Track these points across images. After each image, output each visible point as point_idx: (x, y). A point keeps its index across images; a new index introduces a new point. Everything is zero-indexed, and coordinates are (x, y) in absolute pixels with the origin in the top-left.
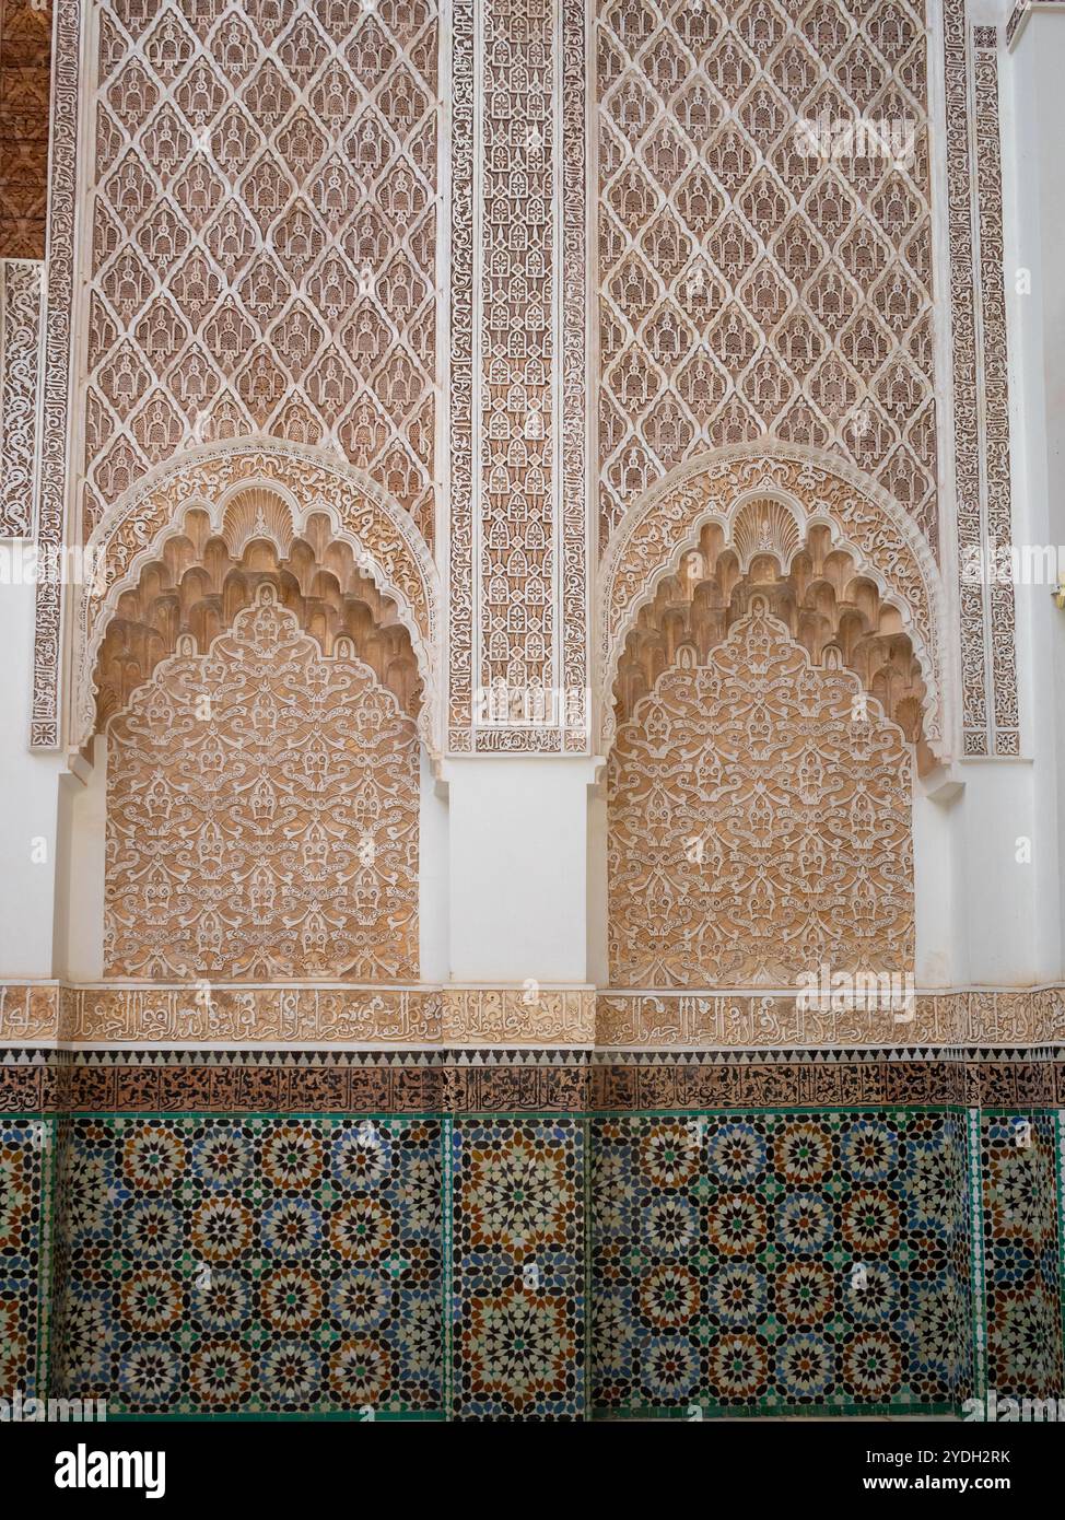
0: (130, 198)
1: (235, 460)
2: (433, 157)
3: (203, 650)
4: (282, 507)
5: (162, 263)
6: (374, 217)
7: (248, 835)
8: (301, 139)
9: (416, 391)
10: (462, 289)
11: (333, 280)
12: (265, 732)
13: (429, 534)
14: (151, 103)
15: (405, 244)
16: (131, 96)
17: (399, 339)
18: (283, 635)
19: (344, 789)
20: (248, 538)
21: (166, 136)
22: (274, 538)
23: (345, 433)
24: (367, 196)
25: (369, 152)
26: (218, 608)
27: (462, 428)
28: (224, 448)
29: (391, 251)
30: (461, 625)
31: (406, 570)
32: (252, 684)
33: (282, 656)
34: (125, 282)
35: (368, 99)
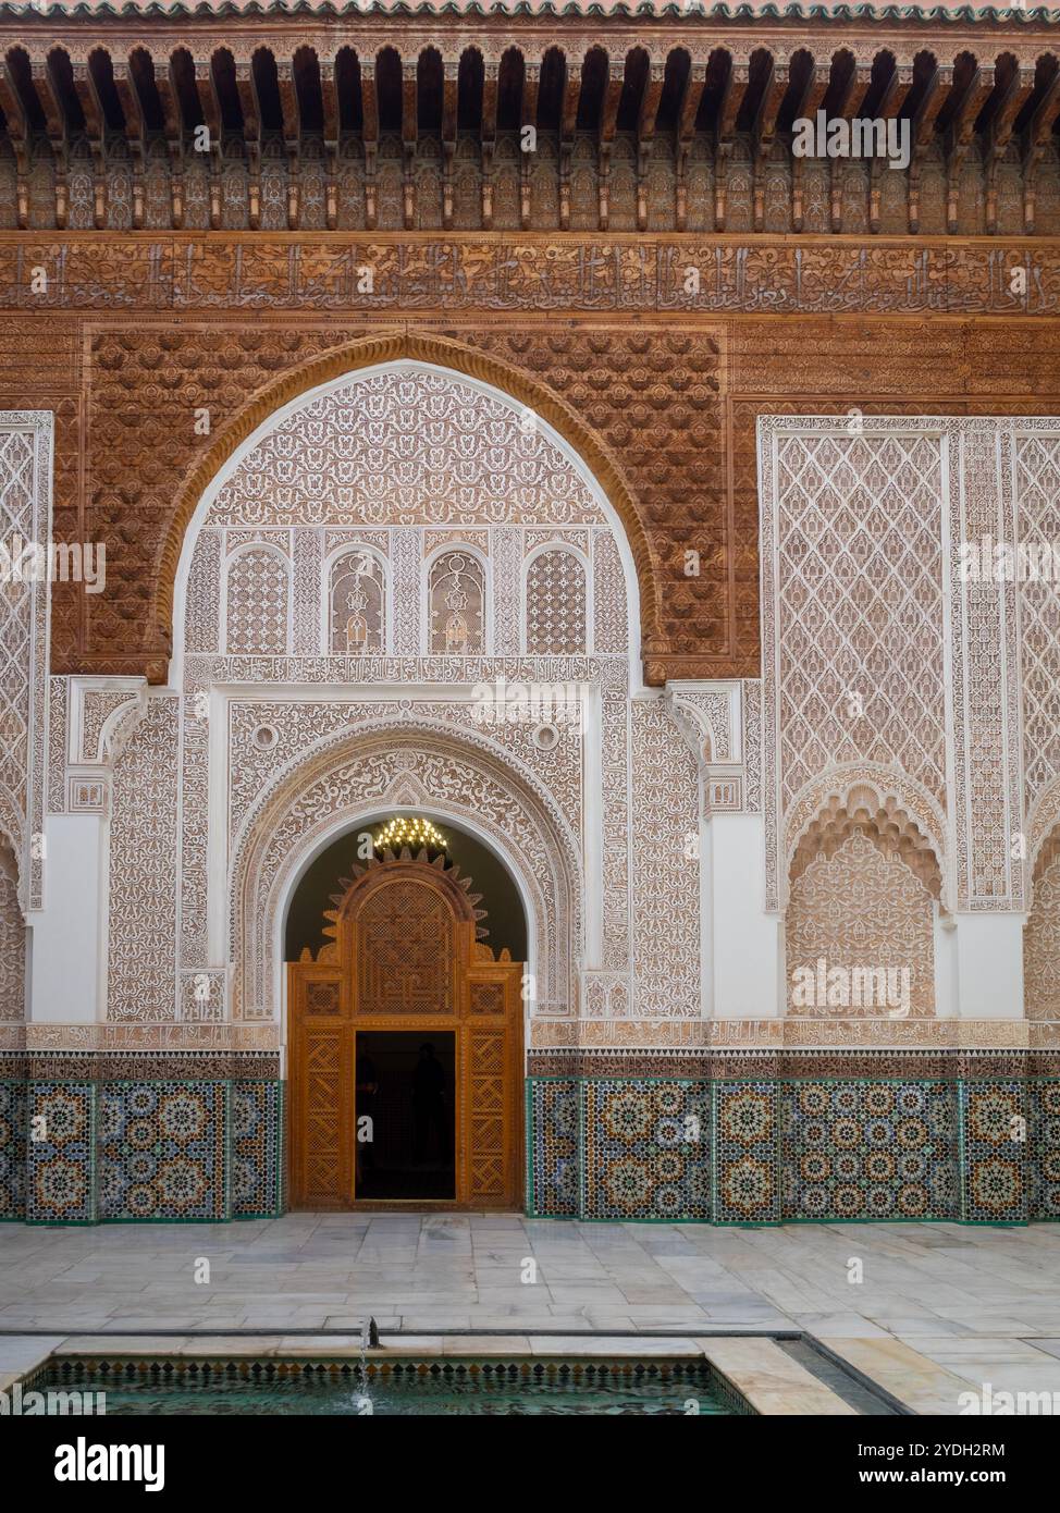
0: (797, 645)
1: (852, 771)
2: (940, 621)
3: (829, 859)
4: (873, 793)
5: (813, 675)
6: (914, 651)
7: (853, 948)
8: (879, 614)
9: (936, 736)
10: (958, 687)
11: (895, 683)
12: (859, 898)
13: (944, 805)
14: (805, 598)
15: (929, 664)
16: (797, 595)
17: (927, 711)
18: (866, 851)
19: (898, 924)
20: (857, 808)
21: (813, 613)
22: (868, 807)
23: (903, 757)
24: (910, 641)
25: (910, 619)
26: (838, 840)
27: (960, 755)
28: (846, 766)
29: (922, 668)
30: (962, 850)
31: (934, 825)
32: (853, 875)
33: (866, 862)
34: (797, 686)
35: (910, 593)
